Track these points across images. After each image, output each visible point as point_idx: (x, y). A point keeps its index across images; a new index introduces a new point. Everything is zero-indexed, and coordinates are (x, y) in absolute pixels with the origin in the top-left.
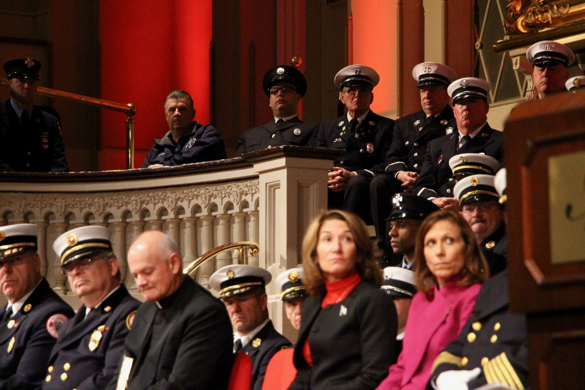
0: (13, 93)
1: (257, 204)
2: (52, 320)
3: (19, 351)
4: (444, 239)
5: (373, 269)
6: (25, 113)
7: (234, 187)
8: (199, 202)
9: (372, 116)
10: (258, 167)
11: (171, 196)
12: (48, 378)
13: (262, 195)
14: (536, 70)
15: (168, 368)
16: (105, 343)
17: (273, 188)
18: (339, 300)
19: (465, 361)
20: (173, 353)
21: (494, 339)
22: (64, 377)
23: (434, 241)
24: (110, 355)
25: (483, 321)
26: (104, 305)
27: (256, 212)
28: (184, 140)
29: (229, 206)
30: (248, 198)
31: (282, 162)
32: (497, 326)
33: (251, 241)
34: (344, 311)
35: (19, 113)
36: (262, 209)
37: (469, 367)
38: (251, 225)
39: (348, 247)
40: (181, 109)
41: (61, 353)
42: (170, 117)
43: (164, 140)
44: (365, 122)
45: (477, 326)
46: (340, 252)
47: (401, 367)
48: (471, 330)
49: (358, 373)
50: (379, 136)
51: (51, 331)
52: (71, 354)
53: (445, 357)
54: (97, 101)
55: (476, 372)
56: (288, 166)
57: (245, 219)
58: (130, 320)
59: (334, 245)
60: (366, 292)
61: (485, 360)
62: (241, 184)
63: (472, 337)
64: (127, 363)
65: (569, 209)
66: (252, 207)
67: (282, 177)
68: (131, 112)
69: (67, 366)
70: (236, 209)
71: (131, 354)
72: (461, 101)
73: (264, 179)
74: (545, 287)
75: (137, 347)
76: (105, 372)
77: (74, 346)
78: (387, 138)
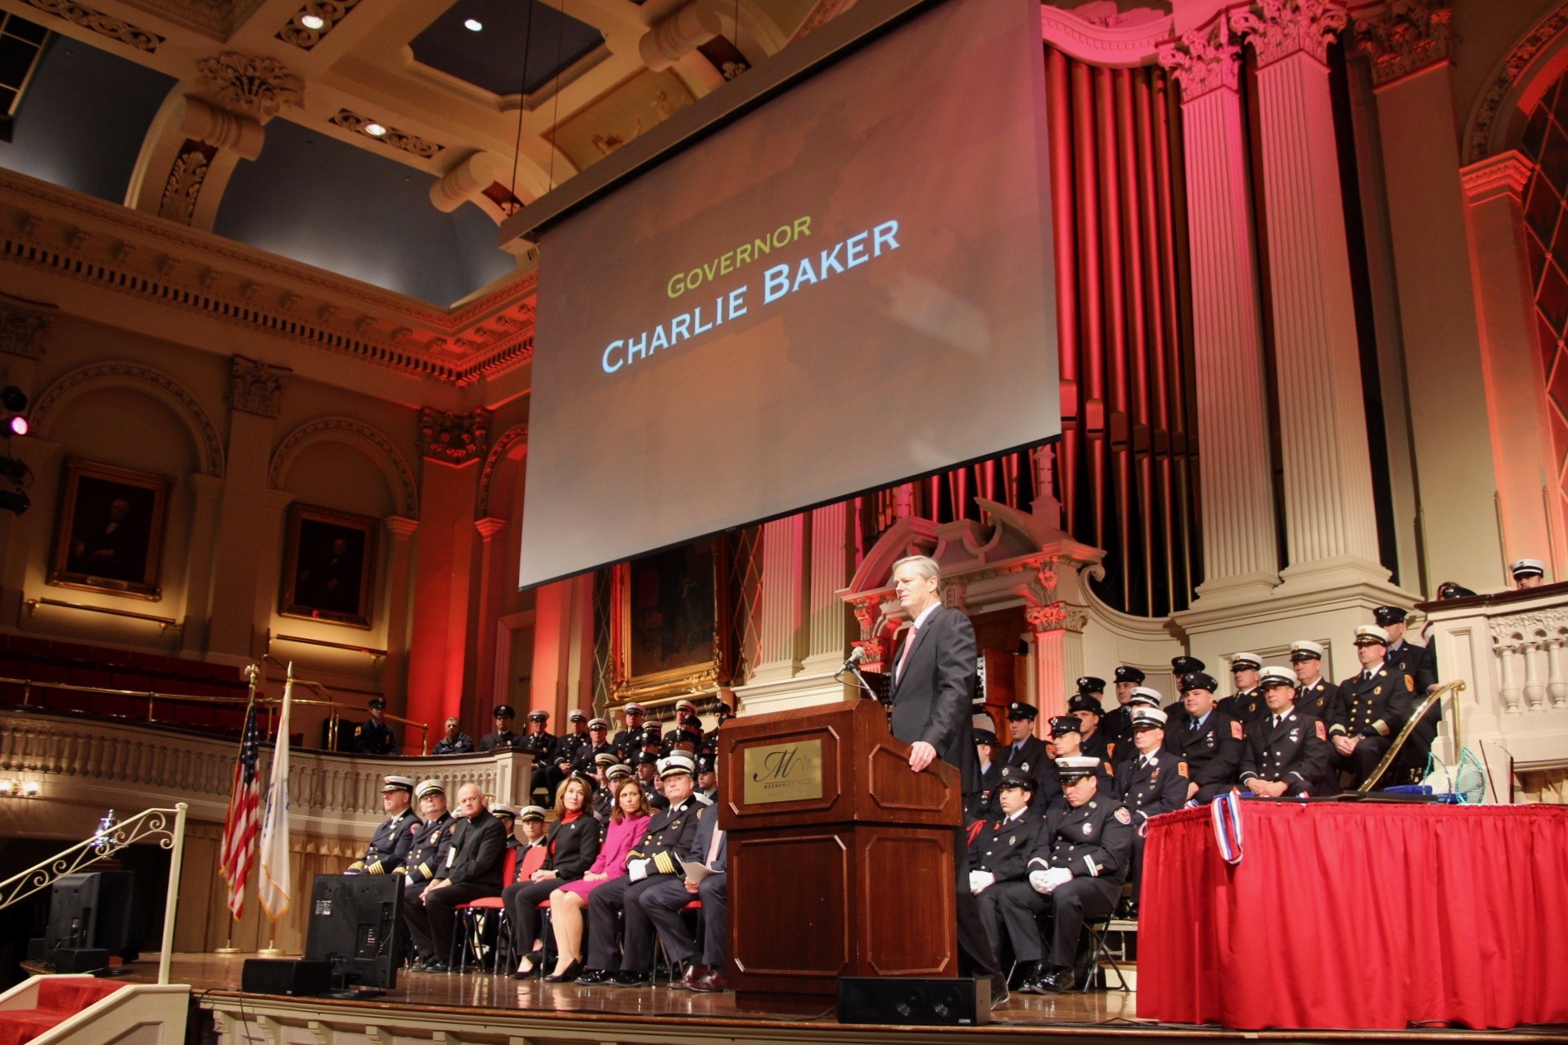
0: (373, 716)
1: (495, 775)
2: (414, 826)
3: (396, 841)
4: (631, 793)
5: (590, 808)
6: (379, 726)
7: (483, 766)
8: (465, 773)
9: (546, 734)
10: (497, 757)
11: (451, 769)
12: (410, 857)
13: (498, 771)
14: (628, 716)
15: (475, 854)
16: (439, 840)
17: (504, 767)
18: (572, 820)
19: (643, 855)
20: (477, 847)
21: (659, 843)
22: (418, 856)
23: (625, 795)
24: (442, 846)
25: (653, 835)
26: (438, 821)
27: (495, 780)
28: (455, 742)
29: (481, 776)
30: (490, 772)
31: (510, 754)
32: (661, 837)
33: (491, 793)
34: (573, 827)
35: (376, 726)
36: (498, 778)
37: (644, 858)
38: (491, 785)
39: (581, 798)
40: (454, 726)
41: (416, 846)
42: (447, 730)
43: (444, 741)
44: (543, 738)
45: (650, 837)
46: (576, 800)
47: (604, 857)
48: (647, 839)
49: (578, 858)
50: (550, 744)
51: (413, 831)
52: (421, 845)
53: (633, 853)
54: (405, 721)
55: (649, 860)
56: (513, 757)
57: (488, 782)
58: (452, 829)
59: (574, 795)
60: (586, 819)
61: (654, 855)
62: (488, 765)
63: (647, 843)
64: (452, 851)
65: (755, 776)
66: (492, 777)
67: (509, 762)
68: (426, 729)
69: (420, 851)
70: (484, 777)
71: (454, 846)
72: (595, 730)
73: (499, 763)
74: (739, 816)
75: (457, 841)
76: (439, 854)
77: (423, 841)
78: (554, 745)
